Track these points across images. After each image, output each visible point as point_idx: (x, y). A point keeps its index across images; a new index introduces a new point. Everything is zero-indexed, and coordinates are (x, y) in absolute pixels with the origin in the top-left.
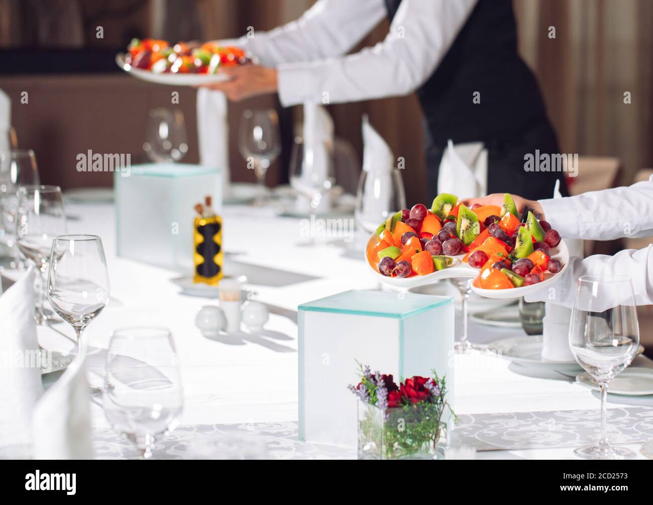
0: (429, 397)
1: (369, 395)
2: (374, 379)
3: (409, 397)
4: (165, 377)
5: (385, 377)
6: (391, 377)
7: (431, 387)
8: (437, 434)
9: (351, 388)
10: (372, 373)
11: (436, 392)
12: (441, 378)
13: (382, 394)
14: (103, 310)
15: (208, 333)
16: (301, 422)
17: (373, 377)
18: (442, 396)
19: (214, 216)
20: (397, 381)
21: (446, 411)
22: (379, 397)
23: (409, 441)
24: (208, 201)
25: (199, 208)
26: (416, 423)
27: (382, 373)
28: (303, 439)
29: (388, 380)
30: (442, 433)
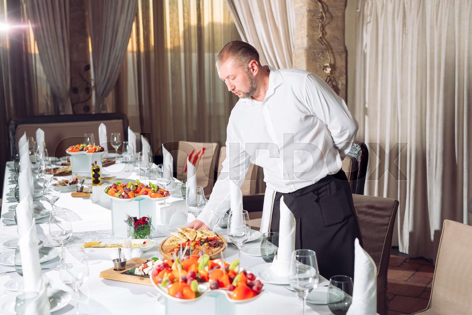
0: (147, 223)
1: (130, 223)
2: (131, 219)
3: (141, 223)
4: (79, 217)
5: (134, 218)
6: (136, 217)
7: (147, 220)
8: (149, 233)
9: (125, 221)
10: (130, 217)
11: (148, 221)
12: (150, 217)
13: (133, 223)
14: (59, 199)
15: (94, 201)
16: (113, 230)
17: (131, 218)
18: (150, 223)
19: (98, 167)
20: (138, 218)
21: (151, 227)
22: (132, 224)
23: (141, 236)
24: (96, 162)
25: (93, 165)
26: (143, 230)
27: (133, 217)
28: (114, 235)
29: (135, 219)
30: (151, 233)
